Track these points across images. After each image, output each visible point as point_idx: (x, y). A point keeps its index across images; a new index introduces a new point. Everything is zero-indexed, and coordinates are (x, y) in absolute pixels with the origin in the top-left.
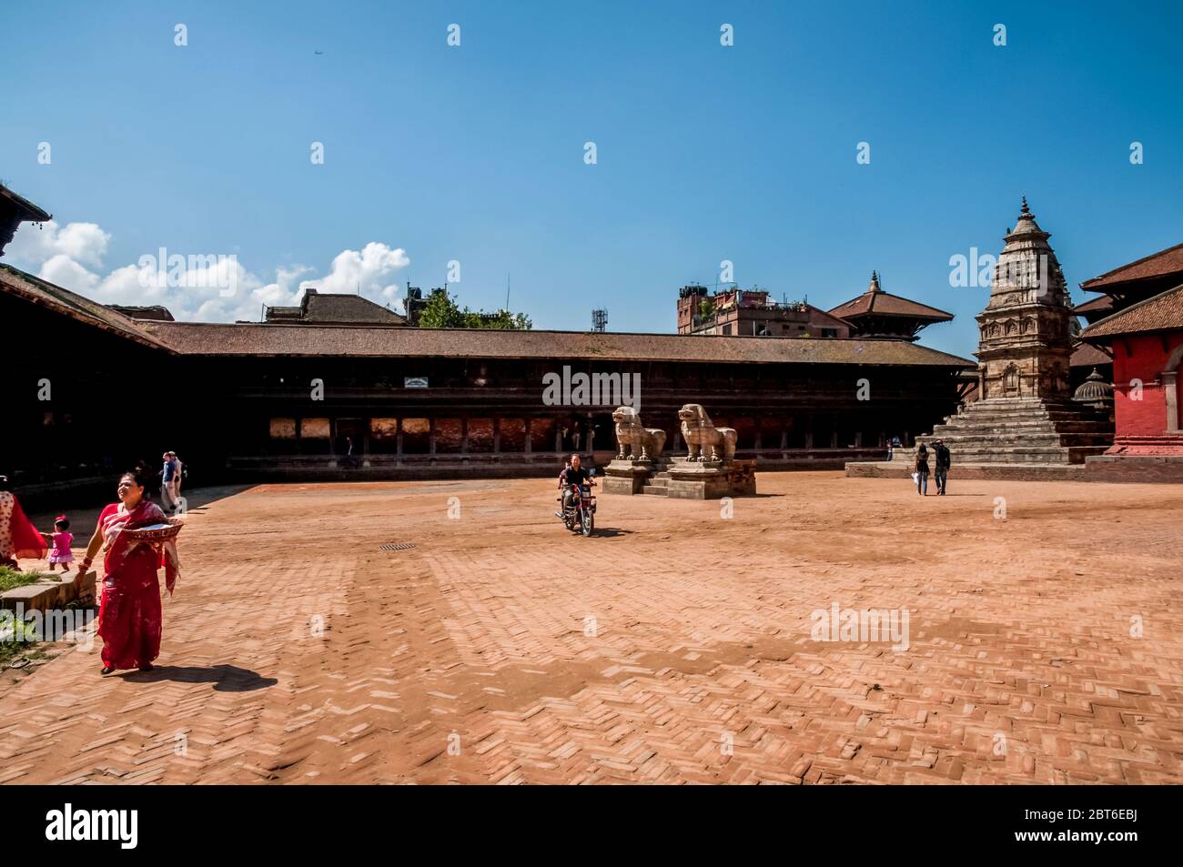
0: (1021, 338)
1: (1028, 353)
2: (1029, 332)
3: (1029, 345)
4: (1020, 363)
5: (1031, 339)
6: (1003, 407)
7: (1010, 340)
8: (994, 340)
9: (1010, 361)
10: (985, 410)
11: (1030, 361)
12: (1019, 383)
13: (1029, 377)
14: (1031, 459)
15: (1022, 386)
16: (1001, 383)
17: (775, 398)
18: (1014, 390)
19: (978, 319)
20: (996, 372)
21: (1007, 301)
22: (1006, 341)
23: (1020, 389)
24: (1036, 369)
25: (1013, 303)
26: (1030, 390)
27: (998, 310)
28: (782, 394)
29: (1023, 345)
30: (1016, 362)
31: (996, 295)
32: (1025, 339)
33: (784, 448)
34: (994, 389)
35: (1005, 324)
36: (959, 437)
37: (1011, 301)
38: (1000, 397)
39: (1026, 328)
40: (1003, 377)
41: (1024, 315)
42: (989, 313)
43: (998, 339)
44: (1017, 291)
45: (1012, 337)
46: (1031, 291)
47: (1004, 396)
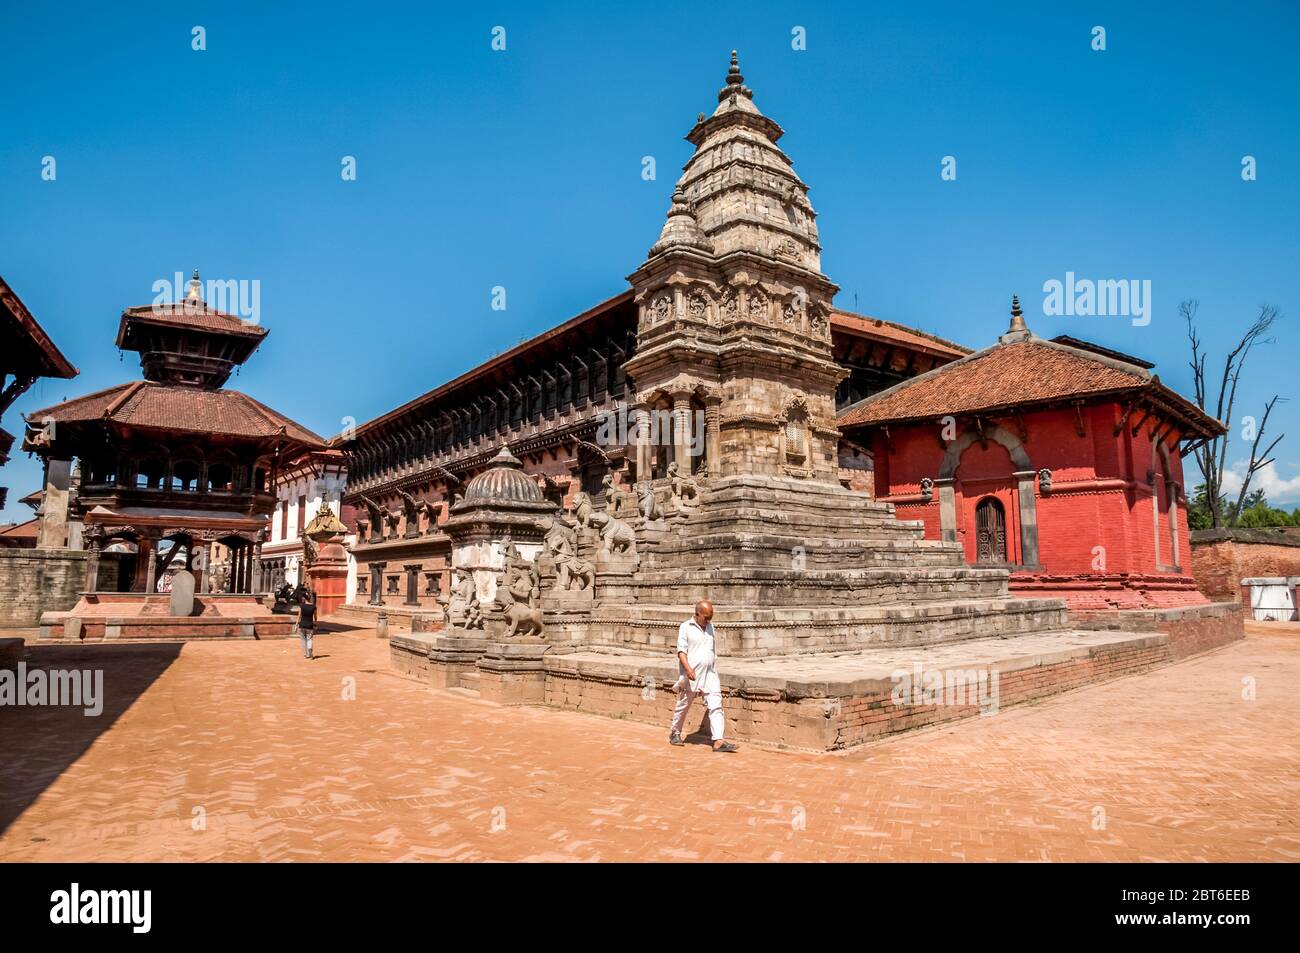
0: (808, 343)
1: (824, 382)
2: (817, 336)
4: (810, 402)
7: (793, 341)
8: (758, 328)
9: (796, 391)
12: (810, 447)
15: (815, 455)
18: (799, 460)
21: (780, 250)
23: (812, 462)
25: (793, 259)
31: (757, 224)
32: (813, 350)
37: (790, 253)
38: (776, 474)
39: (811, 325)
40: (784, 424)
41: (813, 295)
42: (758, 262)
43: (768, 330)
44: (798, 238)
45: (796, 337)
46: (813, 252)
47: (787, 472)
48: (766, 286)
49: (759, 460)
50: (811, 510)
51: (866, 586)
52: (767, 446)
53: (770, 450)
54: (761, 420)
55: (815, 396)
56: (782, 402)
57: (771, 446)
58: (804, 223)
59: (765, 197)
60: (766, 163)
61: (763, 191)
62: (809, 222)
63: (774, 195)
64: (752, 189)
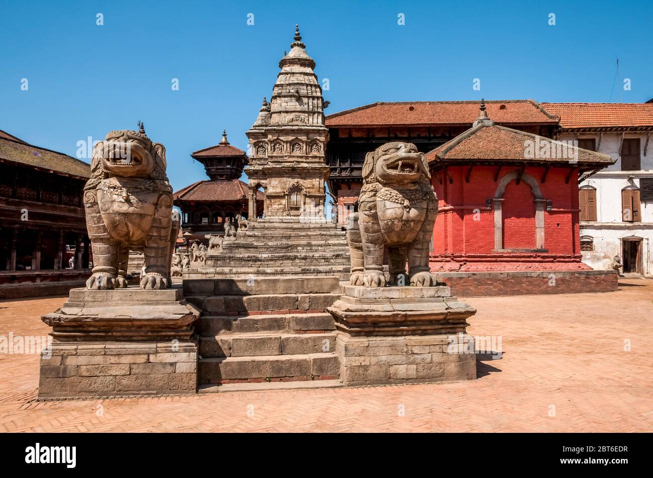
0: (307, 158)
1: (315, 174)
2: (315, 153)
3: (317, 165)
4: (306, 183)
5: (317, 160)
7: (296, 159)
8: (276, 157)
9: (296, 180)
10: (275, 228)
11: (316, 182)
12: (304, 203)
13: (315, 197)
16: (284, 201)
18: (299, 209)
20: (279, 190)
21: (292, 120)
22: (291, 159)
24: (322, 190)
25: (299, 123)
27: (283, 128)
29: (311, 165)
30: (301, 181)
31: (280, 112)
32: (310, 160)
34: (276, 206)
35: (291, 142)
37: (297, 120)
38: (282, 216)
39: (311, 149)
40: (288, 195)
41: (311, 136)
42: (275, 130)
43: (282, 157)
44: (304, 112)
45: (298, 157)
46: (316, 115)
47: (288, 215)
48: (281, 138)
49: (274, 211)
50: (286, 230)
52: (279, 205)
53: (280, 206)
54: (274, 195)
55: (309, 180)
56: (288, 186)
57: (281, 204)
58: (310, 104)
59: (286, 99)
60: (291, 82)
61: (285, 97)
62: (315, 101)
63: (291, 96)
64: (280, 97)
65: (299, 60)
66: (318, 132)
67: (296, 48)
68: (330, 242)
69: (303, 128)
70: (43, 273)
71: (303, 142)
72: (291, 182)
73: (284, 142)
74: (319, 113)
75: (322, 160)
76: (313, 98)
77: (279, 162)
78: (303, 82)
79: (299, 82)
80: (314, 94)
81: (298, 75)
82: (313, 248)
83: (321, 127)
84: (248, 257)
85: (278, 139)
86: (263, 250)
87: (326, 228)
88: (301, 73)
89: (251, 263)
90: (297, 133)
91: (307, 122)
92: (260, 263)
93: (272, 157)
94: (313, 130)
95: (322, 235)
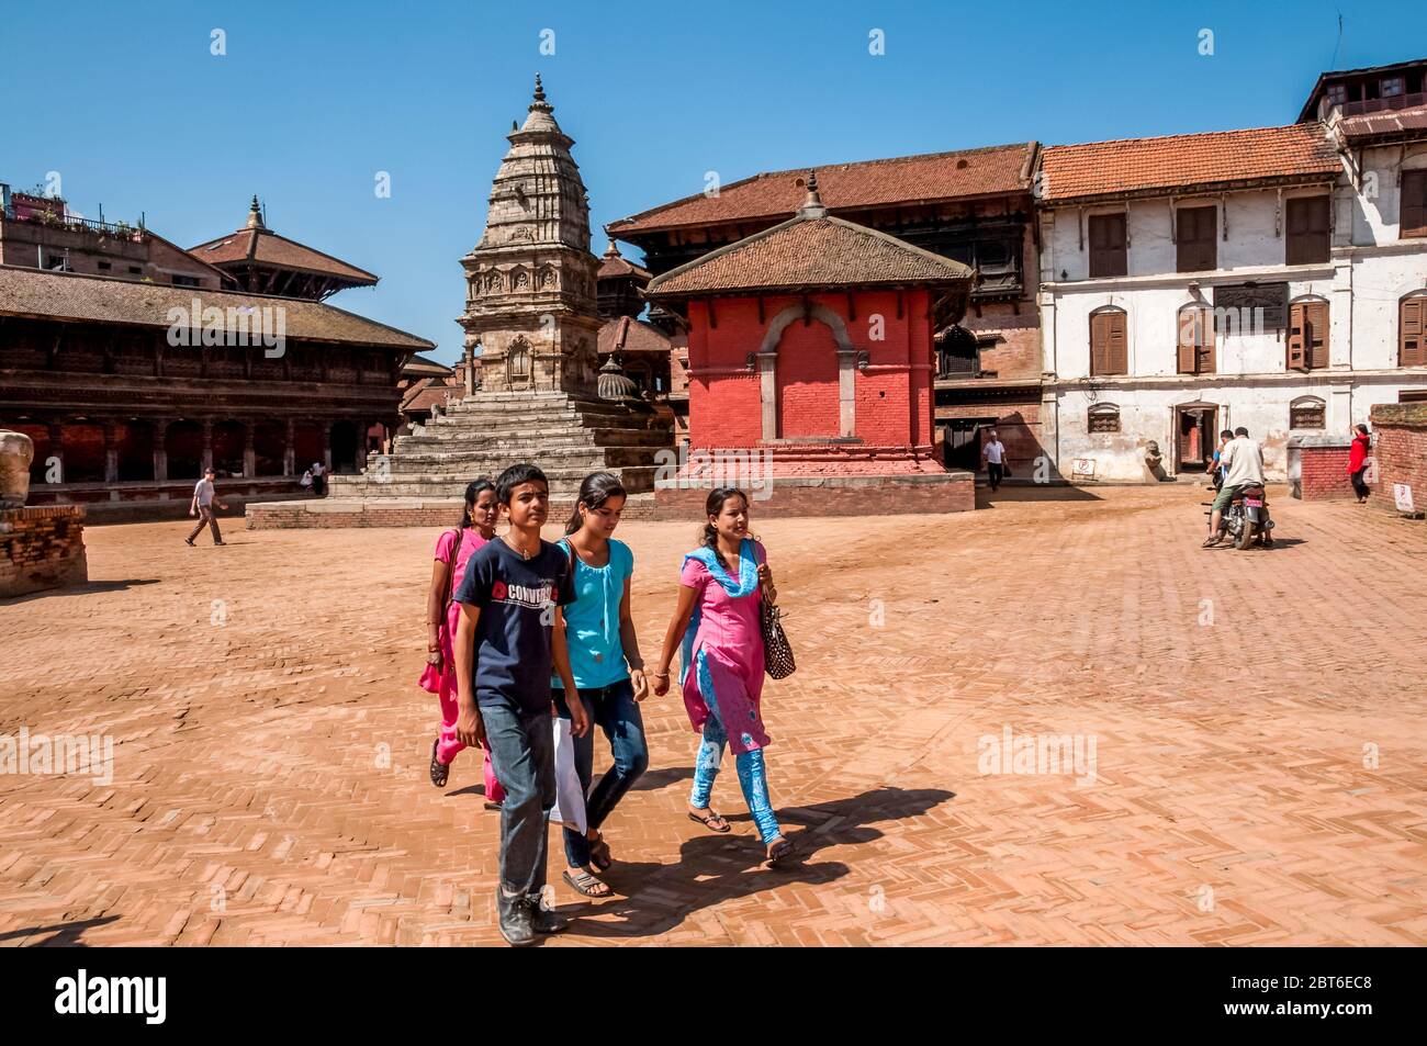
0: (535, 296)
1: (546, 321)
2: (548, 288)
3: (548, 308)
4: (533, 337)
5: (551, 299)
6: (509, 407)
7: (518, 300)
8: (492, 298)
9: (517, 333)
10: (481, 411)
12: (532, 370)
13: (547, 358)
14: (564, 488)
15: (535, 373)
16: (503, 368)
17: (93, 387)
18: (524, 379)
19: (464, 263)
20: (496, 351)
21: (513, 237)
22: (512, 301)
23: (533, 378)
24: (558, 347)
25: (523, 240)
26: (549, 379)
27: (501, 250)
28: (106, 382)
29: (539, 308)
30: (527, 335)
31: (497, 225)
32: (541, 299)
33: (113, 481)
34: (492, 377)
35: (511, 272)
36: (443, 455)
37: (520, 237)
38: (502, 391)
39: (543, 282)
40: (508, 358)
41: (541, 260)
42: (487, 255)
43: (500, 297)
44: (531, 222)
45: (521, 296)
46: (550, 224)
47: (508, 389)
48: (498, 267)
49: (492, 383)
50: (495, 414)
51: (452, 462)
52: (496, 374)
53: (498, 376)
54: (488, 358)
55: (538, 332)
56: (507, 343)
57: (499, 373)
58: (541, 207)
59: (506, 202)
60: (514, 174)
61: (504, 199)
62: (549, 202)
63: (512, 198)
64: (498, 200)
65: (531, 134)
66: (550, 252)
67: (534, 113)
68: (543, 432)
69: (525, 248)
70: (262, 481)
71: (529, 271)
72: (511, 336)
73: (503, 273)
74: (554, 220)
75: (558, 298)
76: (546, 197)
77: (495, 306)
78: (532, 172)
79: (526, 172)
80: (548, 190)
81: (527, 161)
82: (520, 442)
83: (555, 243)
84: (422, 458)
85: (493, 268)
86: (450, 446)
87: (553, 408)
88: (530, 157)
89: (425, 467)
90: (519, 257)
91: (535, 237)
92: (437, 467)
93: (486, 298)
94: (542, 250)
95: (540, 421)
